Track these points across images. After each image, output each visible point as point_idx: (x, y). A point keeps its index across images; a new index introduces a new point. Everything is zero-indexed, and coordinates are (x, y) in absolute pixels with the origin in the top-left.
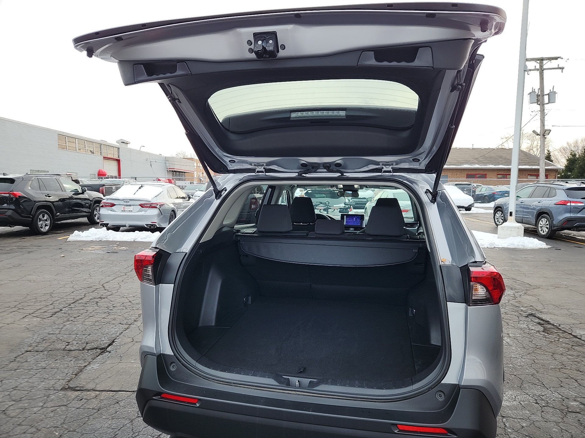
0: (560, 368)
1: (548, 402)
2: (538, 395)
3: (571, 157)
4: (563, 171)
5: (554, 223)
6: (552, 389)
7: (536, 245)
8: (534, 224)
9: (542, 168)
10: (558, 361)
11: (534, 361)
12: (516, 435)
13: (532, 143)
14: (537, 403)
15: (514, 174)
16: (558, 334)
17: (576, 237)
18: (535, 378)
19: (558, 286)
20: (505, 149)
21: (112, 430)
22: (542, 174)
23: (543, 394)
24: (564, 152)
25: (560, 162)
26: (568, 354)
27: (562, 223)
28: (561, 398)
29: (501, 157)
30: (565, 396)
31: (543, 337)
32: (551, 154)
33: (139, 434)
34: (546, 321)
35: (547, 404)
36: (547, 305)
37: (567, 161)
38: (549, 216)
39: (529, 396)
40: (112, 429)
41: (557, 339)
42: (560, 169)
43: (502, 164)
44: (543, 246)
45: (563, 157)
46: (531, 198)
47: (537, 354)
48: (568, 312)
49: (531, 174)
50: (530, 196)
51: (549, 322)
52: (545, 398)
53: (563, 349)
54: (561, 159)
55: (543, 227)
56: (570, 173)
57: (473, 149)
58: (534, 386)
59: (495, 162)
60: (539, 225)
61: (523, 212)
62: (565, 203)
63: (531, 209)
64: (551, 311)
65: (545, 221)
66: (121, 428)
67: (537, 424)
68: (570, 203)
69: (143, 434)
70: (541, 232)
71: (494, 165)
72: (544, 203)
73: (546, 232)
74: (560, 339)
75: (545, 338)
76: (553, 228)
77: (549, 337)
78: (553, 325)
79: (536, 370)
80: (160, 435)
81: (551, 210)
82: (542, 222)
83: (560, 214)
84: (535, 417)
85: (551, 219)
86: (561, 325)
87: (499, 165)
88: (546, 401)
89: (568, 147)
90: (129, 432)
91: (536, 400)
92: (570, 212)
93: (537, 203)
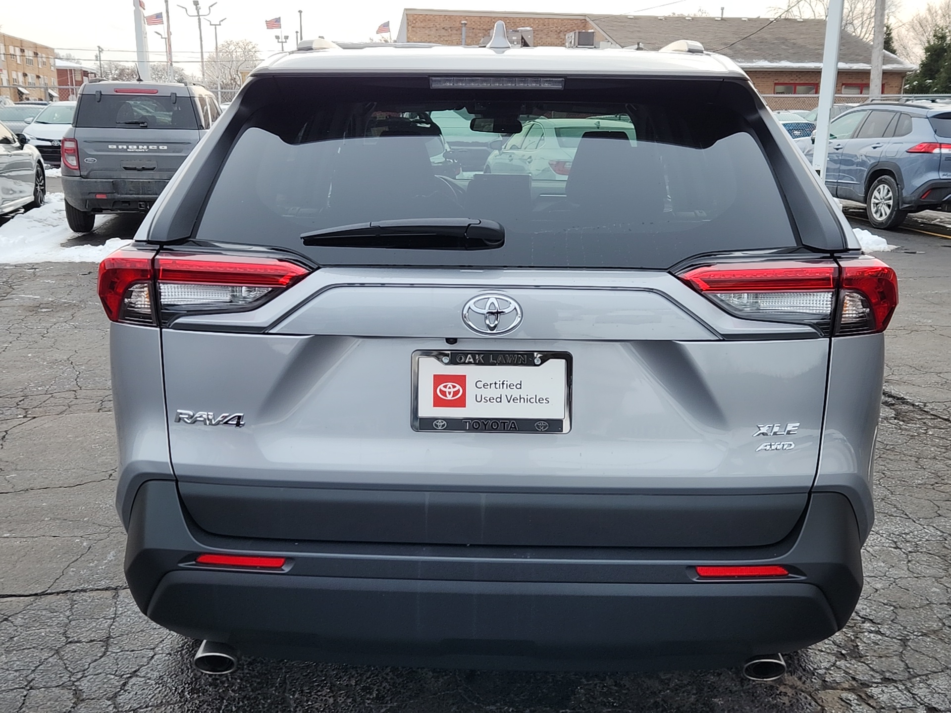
0: (933, 483)
1: (917, 544)
2: (897, 533)
3: (934, 43)
4: (916, 75)
5: (905, 193)
6: (922, 521)
7: (867, 244)
8: (862, 199)
9: (876, 68)
10: (929, 470)
11: (884, 474)
12: (866, 605)
13: (853, 6)
14: (897, 548)
15: (828, 82)
16: (924, 421)
17: (945, 225)
18: (888, 504)
19: (916, 328)
20: (795, 21)
21: (17, 674)
22: (876, 81)
23: (907, 531)
24: (921, 29)
25: (911, 54)
26: (946, 456)
27: (919, 195)
28: (941, 536)
29: (784, 41)
30: (948, 532)
31: (896, 428)
32: (892, 35)
33: (86, 675)
34: (898, 399)
35: (916, 547)
36: (898, 368)
37: (926, 53)
38: (895, 180)
39: (882, 536)
40: (16, 671)
41: (923, 431)
42: (910, 71)
43: (787, 59)
44: (880, 246)
45: (919, 42)
46: (857, 137)
47: (888, 461)
48: (938, 379)
49: (850, 82)
50: (856, 135)
51: (905, 399)
52: (911, 537)
53: (936, 448)
54: (912, 46)
55: (881, 205)
56: (931, 81)
57: (722, 19)
58: (888, 518)
59: (771, 52)
60: (873, 200)
61: (840, 171)
62: (928, 147)
63: (858, 164)
64: (906, 378)
65: (886, 191)
66: (36, 667)
67: (903, 582)
68: (941, 148)
69: (96, 673)
70: (876, 217)
71: (770, 61)
72: (885, 150)
73: (886, 214)
74: (928, 430)
75: (900, 429)
76: (902, 205)
77: (907, 427)
78: (913, 405)
79: (889, 490)
80: (135, 671)
81: (900, 166)
82: (879, 193)
83: (917, 173)
84: (896, 572)
85: (897, 185)
86: (927, 404)
87: (780, 60)
88: (913, 543)
89: (929, 18)
90: (59, 672)
91: (895, 543)
92: (939, 170)
93: (870, 148)
